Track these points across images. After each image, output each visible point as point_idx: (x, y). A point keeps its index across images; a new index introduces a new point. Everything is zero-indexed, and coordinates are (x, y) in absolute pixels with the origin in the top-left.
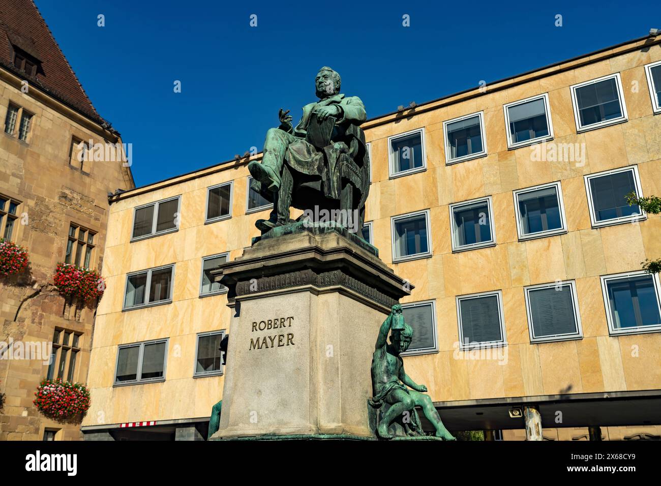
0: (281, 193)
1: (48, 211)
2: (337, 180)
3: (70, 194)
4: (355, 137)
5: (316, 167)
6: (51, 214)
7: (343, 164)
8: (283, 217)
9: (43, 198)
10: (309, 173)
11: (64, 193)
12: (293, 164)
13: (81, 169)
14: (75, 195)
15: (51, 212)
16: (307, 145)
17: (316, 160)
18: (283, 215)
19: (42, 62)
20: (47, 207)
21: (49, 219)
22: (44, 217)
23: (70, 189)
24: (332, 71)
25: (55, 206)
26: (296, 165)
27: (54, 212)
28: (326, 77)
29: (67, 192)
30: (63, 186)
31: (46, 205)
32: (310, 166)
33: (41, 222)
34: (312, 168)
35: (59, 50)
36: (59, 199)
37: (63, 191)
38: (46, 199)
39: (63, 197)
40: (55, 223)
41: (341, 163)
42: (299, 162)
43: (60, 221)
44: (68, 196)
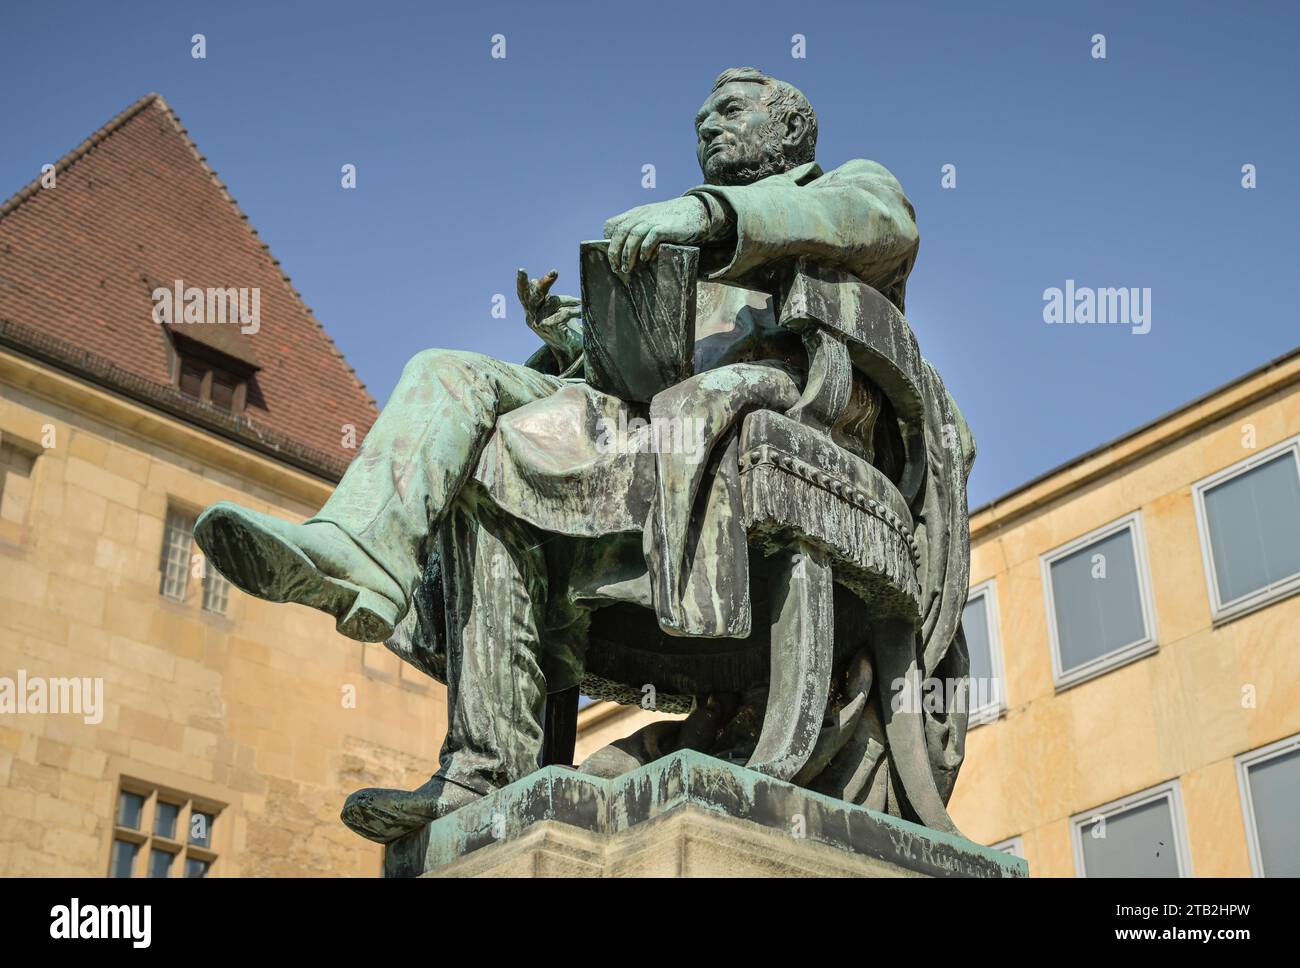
0: (479, 648)
1: (309, 823)
2: (719, 541)
3: (372, 759)
4: (827, 328)
5: (620, 496)
6: (317, 831)
7: (755, 461)
8: (489, 764)
9: (289, 782)
10: (591, 528)
11: (355, 759)
12: (516, 500)
13: (400, 675)
14: (388, 762)
15: (319, 823)
16: (589, 403)
17: (621, 461)
18: (492, 754)
19: (258, 369)
20: (304, 812)
21: (311, 847)
22: (298, 845)
23: (370, 744)
24: (761, 82)
25: (327, 804)
26: (531, 502)
27: (328, 824)
28: (732, 110)
29: (363, 753)
30: (348, 737)
31: (299, 804)
32: (592, 495)
33: (289, 860)
34: (600, 501)
35: (314, 327)
36: (341, 780)
37: (350, 753)
38: (297, 786)
39: (351, 771)
40: (334, 858)
41: (747, 455)
42: (542, 485)
43: (348, 850)
44: (368, 767)
